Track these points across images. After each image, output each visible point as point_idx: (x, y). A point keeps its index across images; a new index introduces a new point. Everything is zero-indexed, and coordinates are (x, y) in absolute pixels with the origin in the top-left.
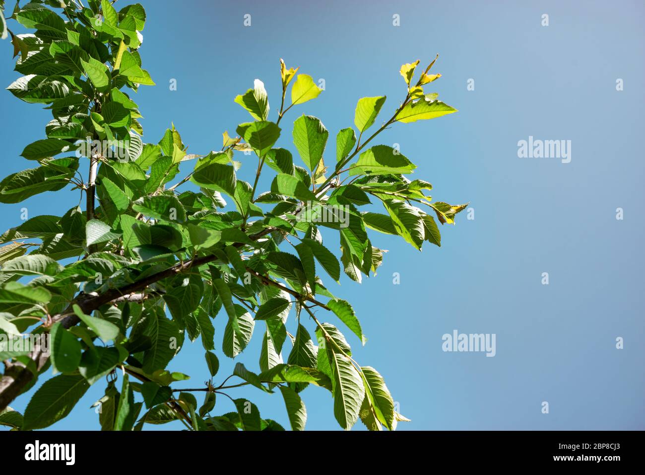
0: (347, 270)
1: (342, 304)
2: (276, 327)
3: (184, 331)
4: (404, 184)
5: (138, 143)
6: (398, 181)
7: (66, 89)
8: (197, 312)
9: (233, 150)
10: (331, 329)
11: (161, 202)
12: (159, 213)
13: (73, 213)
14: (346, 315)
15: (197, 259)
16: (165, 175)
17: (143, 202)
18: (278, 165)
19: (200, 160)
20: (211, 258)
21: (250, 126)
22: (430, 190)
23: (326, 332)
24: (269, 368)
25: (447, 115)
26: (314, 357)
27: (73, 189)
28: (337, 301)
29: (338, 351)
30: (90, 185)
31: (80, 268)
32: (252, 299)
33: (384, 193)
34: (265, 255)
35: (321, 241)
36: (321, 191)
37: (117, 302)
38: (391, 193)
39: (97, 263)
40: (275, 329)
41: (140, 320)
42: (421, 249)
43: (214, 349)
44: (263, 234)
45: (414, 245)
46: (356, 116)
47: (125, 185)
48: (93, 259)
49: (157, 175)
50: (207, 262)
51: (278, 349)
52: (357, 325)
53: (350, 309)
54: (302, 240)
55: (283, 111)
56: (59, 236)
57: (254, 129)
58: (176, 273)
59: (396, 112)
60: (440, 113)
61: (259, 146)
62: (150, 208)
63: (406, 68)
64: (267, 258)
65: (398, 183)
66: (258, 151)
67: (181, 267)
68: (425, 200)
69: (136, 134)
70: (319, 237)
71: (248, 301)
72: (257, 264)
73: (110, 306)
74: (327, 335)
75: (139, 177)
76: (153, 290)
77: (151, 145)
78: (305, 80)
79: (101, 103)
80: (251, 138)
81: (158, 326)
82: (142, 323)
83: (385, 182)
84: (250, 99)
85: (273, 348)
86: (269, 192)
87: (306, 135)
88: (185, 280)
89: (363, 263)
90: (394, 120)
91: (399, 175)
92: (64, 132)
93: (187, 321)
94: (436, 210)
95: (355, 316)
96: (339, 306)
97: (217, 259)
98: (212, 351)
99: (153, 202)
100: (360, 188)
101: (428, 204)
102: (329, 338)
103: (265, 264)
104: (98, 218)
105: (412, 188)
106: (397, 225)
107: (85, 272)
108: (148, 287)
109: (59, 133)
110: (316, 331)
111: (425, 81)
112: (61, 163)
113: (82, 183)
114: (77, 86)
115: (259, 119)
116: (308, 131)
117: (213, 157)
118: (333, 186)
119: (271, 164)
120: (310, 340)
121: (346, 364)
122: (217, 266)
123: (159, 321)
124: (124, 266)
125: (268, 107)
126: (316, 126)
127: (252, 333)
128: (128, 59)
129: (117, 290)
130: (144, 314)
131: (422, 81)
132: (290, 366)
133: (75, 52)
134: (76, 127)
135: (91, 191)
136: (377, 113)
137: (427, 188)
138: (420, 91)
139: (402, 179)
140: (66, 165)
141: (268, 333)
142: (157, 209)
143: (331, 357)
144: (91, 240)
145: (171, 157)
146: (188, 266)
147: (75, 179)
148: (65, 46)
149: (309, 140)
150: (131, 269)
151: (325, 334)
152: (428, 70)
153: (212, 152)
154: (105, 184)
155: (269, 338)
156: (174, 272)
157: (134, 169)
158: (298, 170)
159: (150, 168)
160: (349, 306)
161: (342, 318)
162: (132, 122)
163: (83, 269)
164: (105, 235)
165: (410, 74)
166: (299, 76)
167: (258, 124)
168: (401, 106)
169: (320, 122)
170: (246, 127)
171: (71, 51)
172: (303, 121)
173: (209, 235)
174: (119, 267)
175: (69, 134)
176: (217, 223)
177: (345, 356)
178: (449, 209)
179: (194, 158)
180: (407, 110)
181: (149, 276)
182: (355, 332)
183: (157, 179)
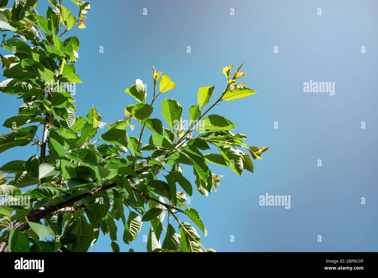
0: (199, 189)
1: (193, 211)
2: (157, 224)
3: (99, 229)
4: (231, 137)
5: (73, 117)
6: (227, 135)
7: (30, 86)
8: (107, 217)
9: (130, 119)
10: (188, 226)
11: (82, 153)
12: (81, 159)
13: (33, 159)
14: (195, 218)
15: (105, 186)
16: (89, 135)
17: (71, 152)
18: (153, 128)
19: (111, 125)
20: (114, 185)
21: (134, 106)
22: (246, 139)
23: (184, 228)
24: (153, 250)
25: (251, 95)
26: (177, 243)
27: (32, 145)
28: (189, 210)
29: (192, 240)
30: (43, 142)
31: (33, 193)
32: (141, 208)
33: (219, 142)
34: (147, 182)
35: (181, 172)
36: (180, 142)
37: (56, 213)
38: (223, 142)
39: (44, 189)
40: (156, 226)
41: (70, 224)
42: (241, 175)
43: (117, 240)
44: (146, 169)
45: (237, 173)
46: (198, 98)
47: (65, 142)
48: (42, 187)
49: (85, 135)
50: (111, 187)
51: (158, 238)
52: (201, 224)
53: (197, 214)
54: (169, 172)
55: (155, 96)
56: (25, 172)
57: (136, 108)
58: (92, 194)
59: (222, 95)
60: (247, 94)
61: (140, 118)
62: (76, 156)
63: (225, 69)
64: (148, 184)
65: (227, 136)
66: (140, 121)
67: (95, 192)
68: (243, 145)
69: (72, 111)
70: (180, 170)
71: (139, 209)
72: (142, 187)
73: (52, 215)
74: (185, 230)
75: (73, 137)
76: (78, 205)
77: (81, 118)
78: (166, 79)
79: (52, 94)
80: (135, 113)
81: (81, 227)
82: (71, 226)
83: (219, 136)
84: (134, 90)
85: (155, 238)
86: (148, 144)
87: (169, 111)
88: (97, 199)
89: (207, 184)
90: (221, 99)
91: (227, 131)
92: (27, 112)
93: (101, 223)
94: (250, 151)
95: (200, 218)
96: (191, 212)
97: (117, 185)
98: (115, 241)
99: (77, 153)
100: (204, 140)
101: (245, 147)
102: (186, 231)
103: (147, 188)
104: (47, 162)
105: (235, 138)
106: (227, 161)
107: (37, 195)
108: (75, 203)
109: (25, 113)
110: (179, 228)
111: (237, 76)
112: (25, 130)
113: (38, 141)
114: (37, 84)
115: (141, 102)
116: (170, 108)
117: (118, 123)
118: (187, 139)
119: (149, 128)
120: (175, 233)
121: (197, 247)
122: (118, 190)
123: (82, 224)
124: (61, 191)
125: (146, 94)
126: (174, 105)
127: (140, 228)
128: (67, 68)
129: (55, 206)
130: (72, 220)
131: (236, 76)
132: (163, 249)
133: (36, 65)
134: (34, 109)
135: (43, 146)
136: (210, 96)
137: (244, 138)
138: (234, 82)
139: (229, 133)
140: (28, 131)
141: (152, 228)
142: (80, 157)
143: (188, 243)
144: (41, 176)
145: (92, 124)
146: (99, 190)
147: (34, 139)
148: (30, 62)
149: (171, 113)
150: (65, 193)
151: (184, 229)
152: (238, 70)
153: (117, 120)
154: (51, 142)
155: (153, 231)
156: (91, 194)
157: (69, 132)
158: (166, 130)
159: (81, 131)
160: (197, 212)
161: (193, 219)
162: (69, 104)
163: (36, 193)
164: (51, 173)
165: (228, 73)
166: (163, 77)
167: (138, 105)
168: (225, 91)
169: (177, 102)
170: (132, 107)
171: (34, 65)
172: (167, 102)
173: (110, 172)
174: (58, 192)
175: (31, 113)
176: (117, 163)
177: (197, 243)
178: (258, 150)
179: (106, 125)
180: (228, 94)
181: (75, 197)
182: (200, 228)
183: (84, 138)
